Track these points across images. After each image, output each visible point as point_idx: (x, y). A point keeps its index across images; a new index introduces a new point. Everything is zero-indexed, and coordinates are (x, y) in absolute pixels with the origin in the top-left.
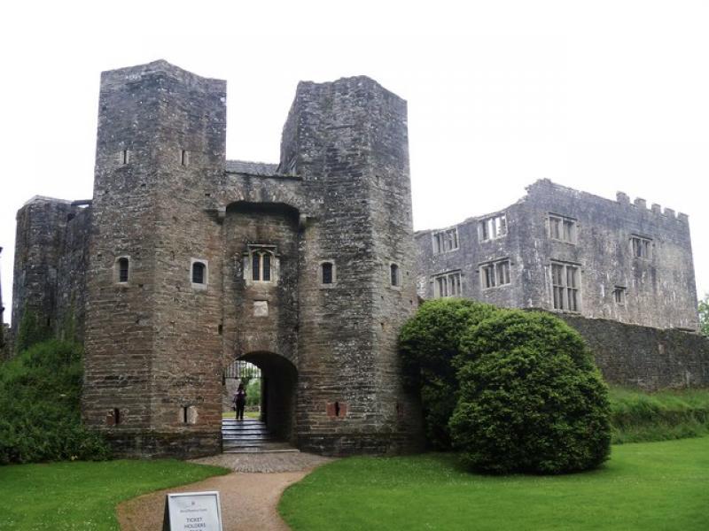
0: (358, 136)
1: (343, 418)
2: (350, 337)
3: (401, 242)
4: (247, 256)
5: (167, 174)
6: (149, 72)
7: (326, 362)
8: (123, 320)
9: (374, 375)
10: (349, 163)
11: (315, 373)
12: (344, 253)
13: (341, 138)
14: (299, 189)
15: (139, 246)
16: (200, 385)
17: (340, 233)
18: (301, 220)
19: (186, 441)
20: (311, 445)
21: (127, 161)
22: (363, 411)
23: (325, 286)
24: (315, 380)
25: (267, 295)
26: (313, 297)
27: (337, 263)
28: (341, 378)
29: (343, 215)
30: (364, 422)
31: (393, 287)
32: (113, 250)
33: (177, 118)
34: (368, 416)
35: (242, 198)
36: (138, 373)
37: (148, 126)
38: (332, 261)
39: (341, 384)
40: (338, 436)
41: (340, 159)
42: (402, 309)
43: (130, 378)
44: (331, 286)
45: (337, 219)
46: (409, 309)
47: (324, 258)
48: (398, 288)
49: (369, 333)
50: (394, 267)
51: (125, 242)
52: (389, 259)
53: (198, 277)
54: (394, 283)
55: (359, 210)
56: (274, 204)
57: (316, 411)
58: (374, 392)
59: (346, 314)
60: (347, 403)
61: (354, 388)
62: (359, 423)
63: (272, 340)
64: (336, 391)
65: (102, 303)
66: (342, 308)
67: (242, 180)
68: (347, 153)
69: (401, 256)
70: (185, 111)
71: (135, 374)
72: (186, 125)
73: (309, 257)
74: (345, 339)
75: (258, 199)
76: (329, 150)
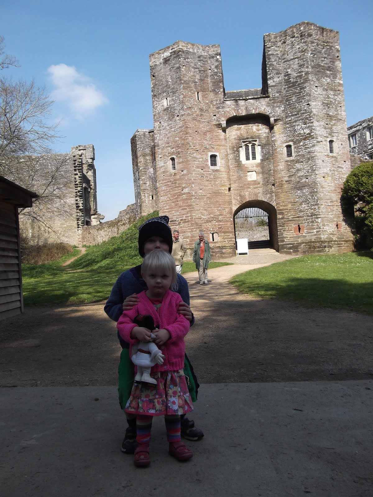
0: (302, 63)
1: (302, 234)
2: (304, 186)
3: (337, 125)
4: (241, 147)
5: (190, 108)
6: (173, 50)
7: (291, 202)
8: (175, 190)
9: (319, 207)
10: (298, 81)
11: (286, 209)
12: (298, 138)
13: (292, 66)
14: (268, 103)
15: (179, 150)
16: (220, 221)
17: (295, 126)
18: (271, 121)
19: (214, 251)
20: (285, 250)
21: (168, 105)
22: (314, 229)
23: (288, 159)
24: (286, 213)
25: (255, 168)
26: (281, 166)
27: (294, 144)
28: (301, 211)
29: (296, 115)
30: (315, 235)
31: (331, 154)
32: (167, 154)
33: (192, 74)
34: (317, 232)
35: (235, 114)
36: (186, 217)
37: (176, 82)
38: (291, 143)
39: (301, 214)
40: (300, 244)
41: (292, 80)
42: (339, 167)
43: (182, 220)
44: (291, 158)
45: (293, 117)
46: (343, 166)
47: (287, 142)
48: (334, 154)
49: (315, 183)
50: (331, 142)
51: (172, 148)
52: (327, 137)
53: (214, 163)
54: (331, 151)
55: (306, 110)
56: (254, 114)
57: (287, 231)
58: (320, 217)
59: (301, 174)
60: (304, 225)
61: (308, 216)
62: (312, 236)
63: (259, 193)
64: (298, 219)
65: (165, 183)
66: (299, 170)
67: (234, 104)
68: (296, 75)
69: (336, 134)
70: (196, 68)
71: (184, 218)
72: (198, 77)
73: (278, 143)
74: (300, 188)
75: (244, 113)
76: (285, 76)
